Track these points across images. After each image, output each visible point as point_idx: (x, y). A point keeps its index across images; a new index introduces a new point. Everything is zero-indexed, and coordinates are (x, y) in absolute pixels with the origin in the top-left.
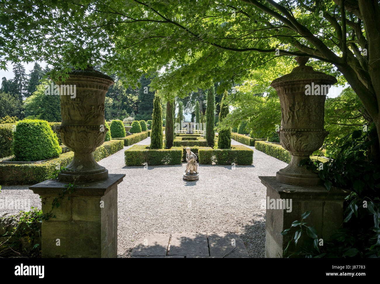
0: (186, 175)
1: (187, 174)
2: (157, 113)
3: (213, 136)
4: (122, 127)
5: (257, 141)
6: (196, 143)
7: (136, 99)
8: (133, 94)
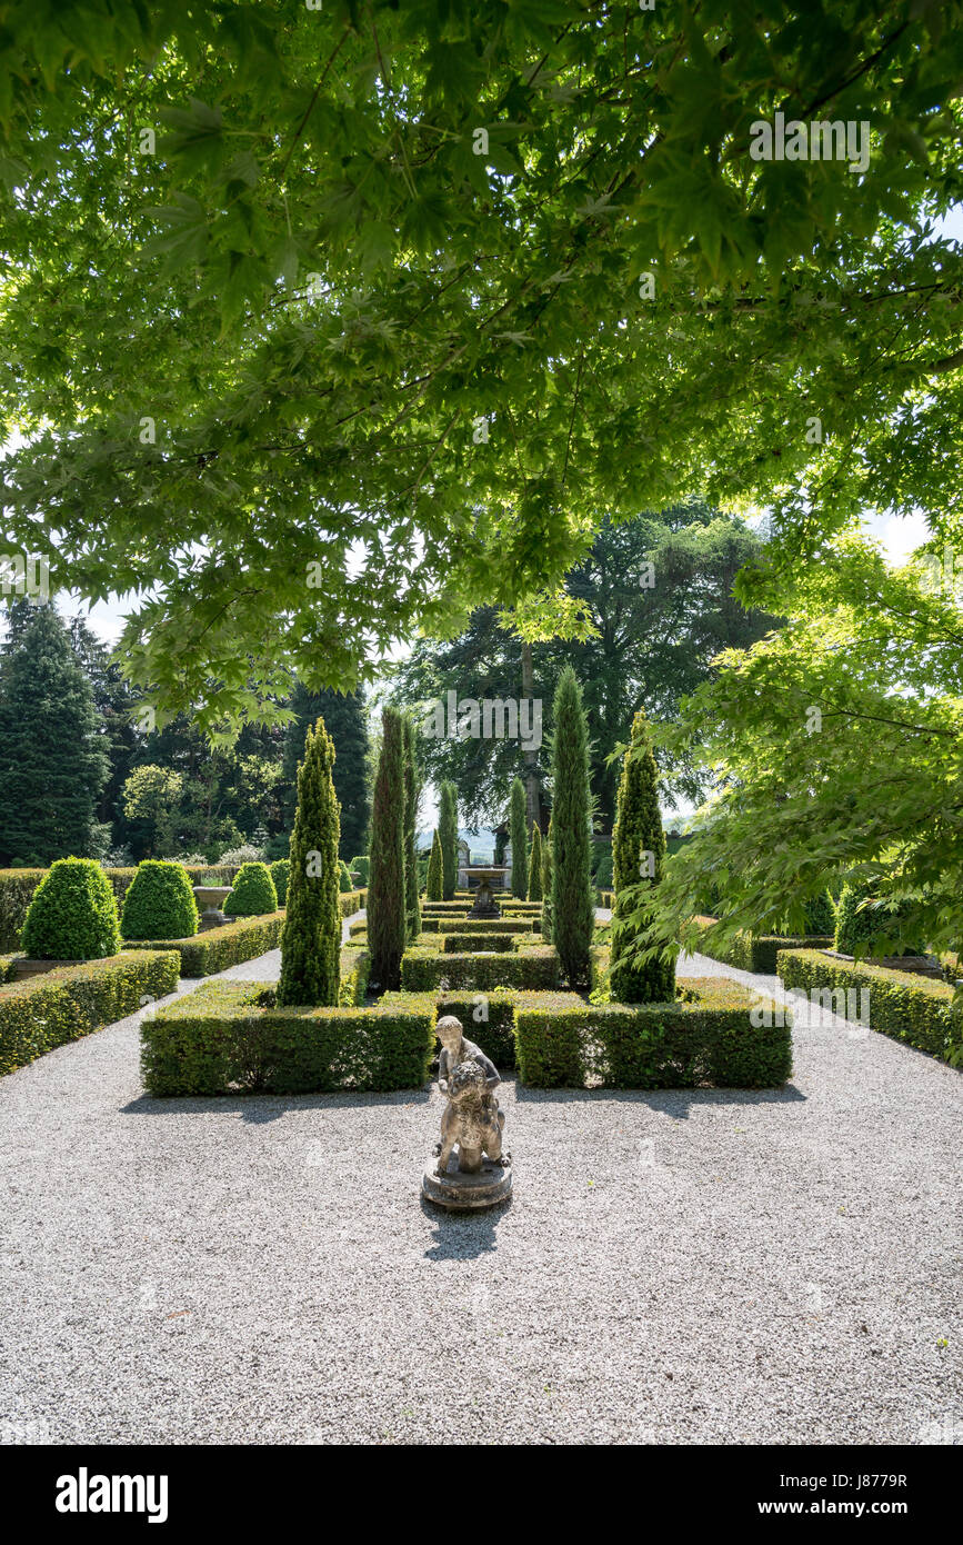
0: (437, 1180)
1: (441, 1173)
2: (313, 828)
3: (588, 926)
4: (182, 889)
5: (789, 953)
6: (507, 964)
7: (275, 774)
8: (262, 755)
